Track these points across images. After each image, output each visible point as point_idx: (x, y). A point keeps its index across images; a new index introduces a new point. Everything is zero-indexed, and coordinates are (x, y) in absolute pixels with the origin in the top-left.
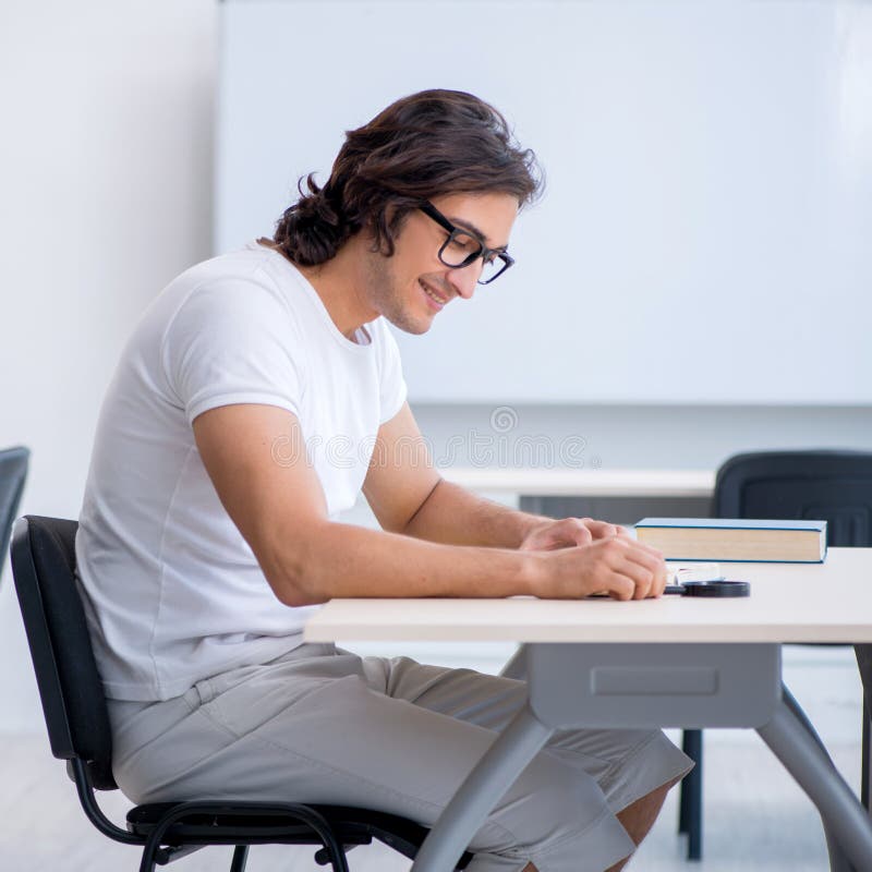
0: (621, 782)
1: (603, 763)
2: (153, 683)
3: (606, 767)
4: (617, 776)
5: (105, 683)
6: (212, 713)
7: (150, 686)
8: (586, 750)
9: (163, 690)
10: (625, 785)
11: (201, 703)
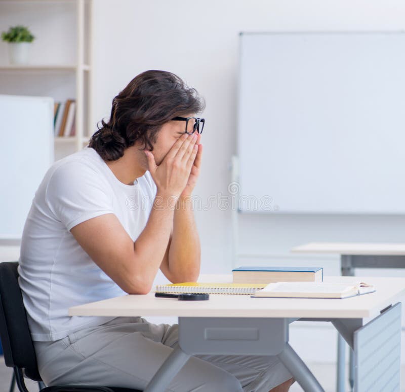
0: (266, 380)
1: (257, 371)
2: (49, 333)
3: (258, 373)
4: (262, 377)
5: (32, 334)
6: (75, 348)
7: (48, 335)
8: (249, 366)
9: (53, 336)
10: (267, 382)
11: (71, 344)
